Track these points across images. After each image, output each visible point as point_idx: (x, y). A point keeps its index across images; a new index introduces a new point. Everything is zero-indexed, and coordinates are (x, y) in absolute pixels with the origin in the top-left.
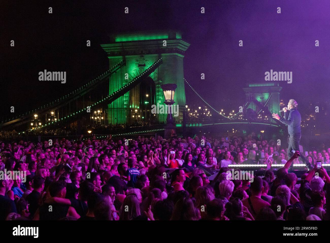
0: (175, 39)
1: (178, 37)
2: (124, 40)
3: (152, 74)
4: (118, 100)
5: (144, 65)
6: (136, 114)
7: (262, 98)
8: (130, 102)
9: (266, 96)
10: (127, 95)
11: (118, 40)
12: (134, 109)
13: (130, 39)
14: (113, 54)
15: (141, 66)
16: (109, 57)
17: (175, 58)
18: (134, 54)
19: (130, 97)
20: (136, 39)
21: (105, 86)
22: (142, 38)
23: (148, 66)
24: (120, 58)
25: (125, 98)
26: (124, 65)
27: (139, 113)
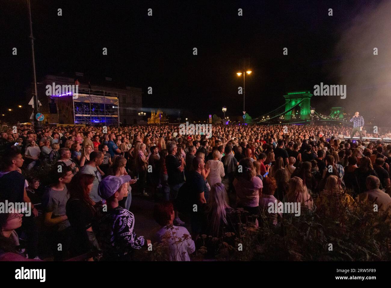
0: (308, 93)
1: (309, 92)
2: (291, 94)
3: (300, 105)
4: (288, 113)
5: (297, 102)
6: (294, 117)
7: (337, 112)
8: (292, 113)
9: (338, 112)
10: (291, 111)
11: (289, 94)
12: (293, 116)
13: (293, 94)
14: (287, 98)
15: (296, 102)
16: (286, 100)
17: (307, 100)
18: (294, 98)
19: (292, 111)
20: (295, 93)
21: (284, 109)
22: (297, 93)
23: (299, 102)
24: (289, 100)
25: (290, 112)
26: (291, 102)
27: (295, 117)
